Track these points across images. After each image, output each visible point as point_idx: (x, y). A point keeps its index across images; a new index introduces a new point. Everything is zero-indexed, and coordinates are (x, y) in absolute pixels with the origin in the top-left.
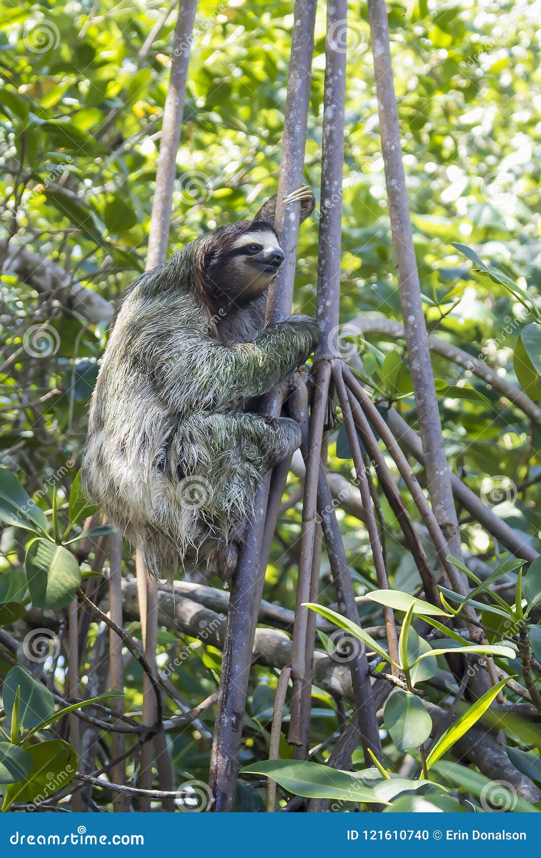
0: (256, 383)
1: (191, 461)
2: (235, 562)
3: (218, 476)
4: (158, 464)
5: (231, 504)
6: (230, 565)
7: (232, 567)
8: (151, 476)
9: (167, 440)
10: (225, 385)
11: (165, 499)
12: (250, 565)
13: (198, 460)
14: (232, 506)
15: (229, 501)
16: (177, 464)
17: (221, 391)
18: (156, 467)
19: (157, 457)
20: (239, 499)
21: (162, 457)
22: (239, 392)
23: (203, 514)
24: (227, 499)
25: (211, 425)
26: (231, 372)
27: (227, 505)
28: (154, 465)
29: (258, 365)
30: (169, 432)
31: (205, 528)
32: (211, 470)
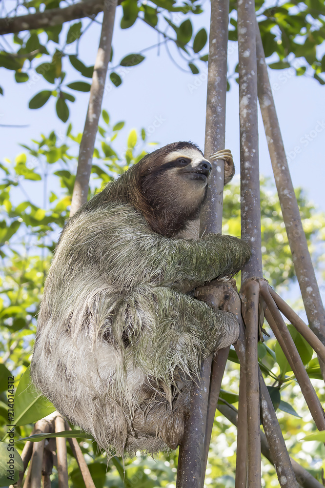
0: (199, 271)
1: (135, 326)
2: (182, 428)
3: (161, 341)
4: (103, 333)
5: (174, 367)
6: (178, 431)
7: (180, 433)
8: (97, 345)
9: (112, 312)
10: (171, 264)
11: (110, 368)
12: (197, 432)
13: (143, 325)
14: (175, 369)
15: (172, 364)
16: (123, 330)
17: (168, 268)
18: (102, 336)
19: (103, 327)
20: (183, 363)
21: (107, 326)
22: (184, 274)
23: (148, 378)
24: (170, 363)
25: (157, 293)
26: (176, 255)
27: (171, 367)
28: (100, 334)
29: (200, 256)
30: (114, 304)
31: (150, 393)
32: (155, 334)
